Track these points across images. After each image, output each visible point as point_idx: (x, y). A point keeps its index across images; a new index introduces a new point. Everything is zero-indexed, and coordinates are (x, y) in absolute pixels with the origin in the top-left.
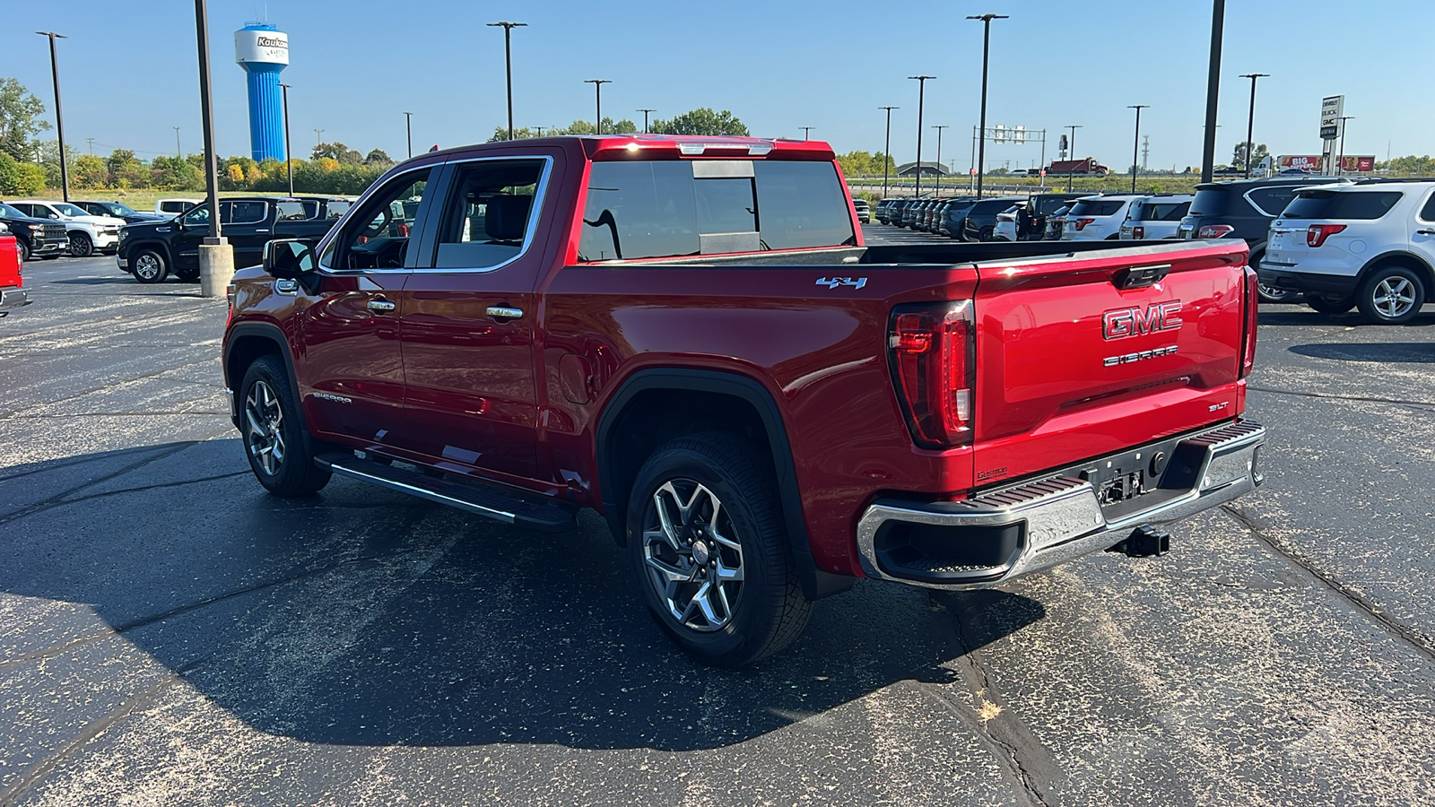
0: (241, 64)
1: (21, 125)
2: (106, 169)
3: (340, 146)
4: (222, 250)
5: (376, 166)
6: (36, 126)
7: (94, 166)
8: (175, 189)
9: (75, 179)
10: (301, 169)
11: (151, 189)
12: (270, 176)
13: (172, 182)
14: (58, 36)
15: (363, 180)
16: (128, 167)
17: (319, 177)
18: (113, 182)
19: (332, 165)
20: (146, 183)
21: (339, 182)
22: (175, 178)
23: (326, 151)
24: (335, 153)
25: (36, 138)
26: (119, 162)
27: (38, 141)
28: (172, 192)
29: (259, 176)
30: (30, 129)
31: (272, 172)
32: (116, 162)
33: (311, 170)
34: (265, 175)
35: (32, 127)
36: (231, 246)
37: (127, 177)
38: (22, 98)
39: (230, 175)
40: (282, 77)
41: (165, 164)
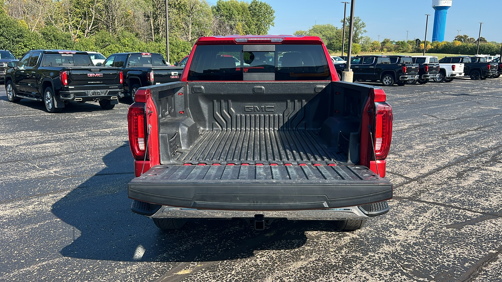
0: (433, 7)
1: (358, 31)
2: (380, 45)
3: (465, 36)
5: (480, 43)
6: (362, 32)
7: (377, 44)
8: (401, 52)
9: (370, 49)
10: (446, 45)
11: (393, 52)
12: (434, 48)
13: (400, 50)
14: (347, 3)
15: (470, 49)
16: (388, 45)
17: (452, 48)
18: (382, 50)
19: (459, 43)
20: (392, 50)
21: (460, 50)
22: (402, 48)
23: (460, 38)
24: (463, 39)
25: (362, 35)
26: (385, 43)
27: (362, 36)
29: (431, 48)
30: (360, 33)
31: (435, 46)
32: (384, 43)
33: (450, 45)
34: (433, 47)
35: (361, 32)
37: (386, 48)
38: (360, 23)
39: (420, 47)
40: (448, 11)
41: (399, 43)
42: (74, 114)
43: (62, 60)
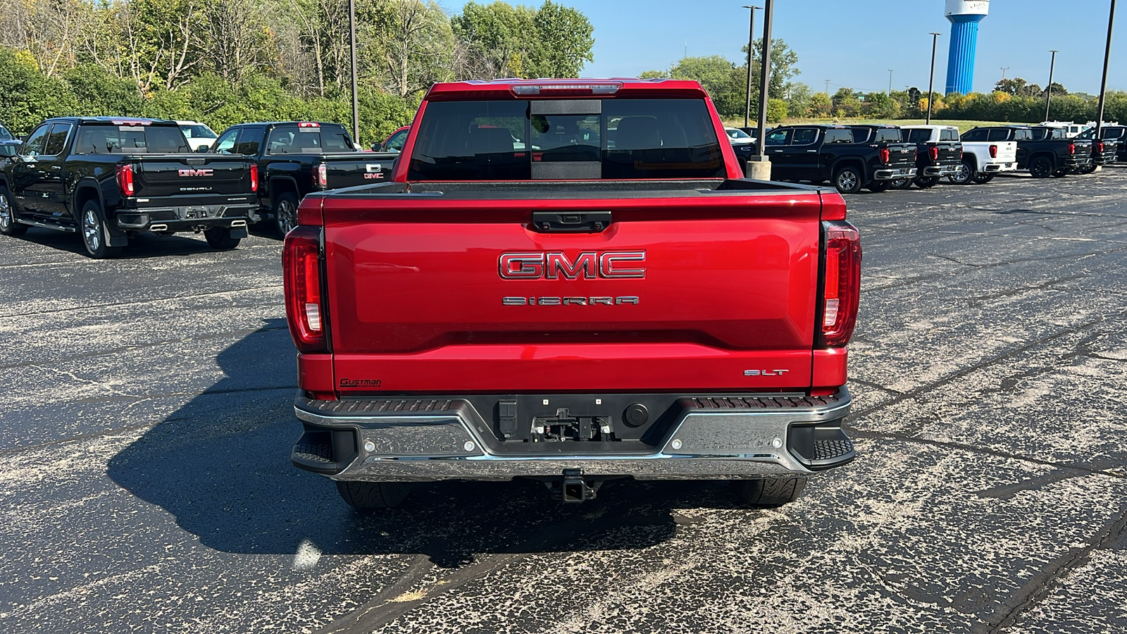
0: (948, 17)
1: (780, 72)
2: (831, 102)
3: (1019, 81)
4: (762, 165)
5: (1053, 97)
6: (790, 72)
7: (823, 101)
8: (877, 118)
9: (808, 110)
10: (977, 101)
11: (859, 117)
12: (951, 107)
13: (875, 112)
14: (757, 8)
15: (1029, 110)
16: (847, 101)
17: (990, 107)
18: (834, 112)
19: (1004, 97)
20: (857, 113)
21: (1007, 111)
22: (878, 109)
23: (1006, 86)
24: (1014, 87)
25: (789, 81)
26: (841, 97)
27: (790, 83)
28: (874, 119)
29: (942, 107)
30: (786, 75)
31: (953, 104)
32: (838, 98)
33: (985, 102)
34: (947, 106)
35: (788, 73)
36: (770, 163)
37: (844, 108)
38: (784, 53)
39: (920, 106)
40: (980, 24)
41: (873, 98)
42: (149, 260)
43: (120, 140)
